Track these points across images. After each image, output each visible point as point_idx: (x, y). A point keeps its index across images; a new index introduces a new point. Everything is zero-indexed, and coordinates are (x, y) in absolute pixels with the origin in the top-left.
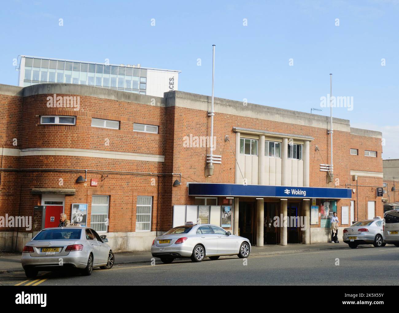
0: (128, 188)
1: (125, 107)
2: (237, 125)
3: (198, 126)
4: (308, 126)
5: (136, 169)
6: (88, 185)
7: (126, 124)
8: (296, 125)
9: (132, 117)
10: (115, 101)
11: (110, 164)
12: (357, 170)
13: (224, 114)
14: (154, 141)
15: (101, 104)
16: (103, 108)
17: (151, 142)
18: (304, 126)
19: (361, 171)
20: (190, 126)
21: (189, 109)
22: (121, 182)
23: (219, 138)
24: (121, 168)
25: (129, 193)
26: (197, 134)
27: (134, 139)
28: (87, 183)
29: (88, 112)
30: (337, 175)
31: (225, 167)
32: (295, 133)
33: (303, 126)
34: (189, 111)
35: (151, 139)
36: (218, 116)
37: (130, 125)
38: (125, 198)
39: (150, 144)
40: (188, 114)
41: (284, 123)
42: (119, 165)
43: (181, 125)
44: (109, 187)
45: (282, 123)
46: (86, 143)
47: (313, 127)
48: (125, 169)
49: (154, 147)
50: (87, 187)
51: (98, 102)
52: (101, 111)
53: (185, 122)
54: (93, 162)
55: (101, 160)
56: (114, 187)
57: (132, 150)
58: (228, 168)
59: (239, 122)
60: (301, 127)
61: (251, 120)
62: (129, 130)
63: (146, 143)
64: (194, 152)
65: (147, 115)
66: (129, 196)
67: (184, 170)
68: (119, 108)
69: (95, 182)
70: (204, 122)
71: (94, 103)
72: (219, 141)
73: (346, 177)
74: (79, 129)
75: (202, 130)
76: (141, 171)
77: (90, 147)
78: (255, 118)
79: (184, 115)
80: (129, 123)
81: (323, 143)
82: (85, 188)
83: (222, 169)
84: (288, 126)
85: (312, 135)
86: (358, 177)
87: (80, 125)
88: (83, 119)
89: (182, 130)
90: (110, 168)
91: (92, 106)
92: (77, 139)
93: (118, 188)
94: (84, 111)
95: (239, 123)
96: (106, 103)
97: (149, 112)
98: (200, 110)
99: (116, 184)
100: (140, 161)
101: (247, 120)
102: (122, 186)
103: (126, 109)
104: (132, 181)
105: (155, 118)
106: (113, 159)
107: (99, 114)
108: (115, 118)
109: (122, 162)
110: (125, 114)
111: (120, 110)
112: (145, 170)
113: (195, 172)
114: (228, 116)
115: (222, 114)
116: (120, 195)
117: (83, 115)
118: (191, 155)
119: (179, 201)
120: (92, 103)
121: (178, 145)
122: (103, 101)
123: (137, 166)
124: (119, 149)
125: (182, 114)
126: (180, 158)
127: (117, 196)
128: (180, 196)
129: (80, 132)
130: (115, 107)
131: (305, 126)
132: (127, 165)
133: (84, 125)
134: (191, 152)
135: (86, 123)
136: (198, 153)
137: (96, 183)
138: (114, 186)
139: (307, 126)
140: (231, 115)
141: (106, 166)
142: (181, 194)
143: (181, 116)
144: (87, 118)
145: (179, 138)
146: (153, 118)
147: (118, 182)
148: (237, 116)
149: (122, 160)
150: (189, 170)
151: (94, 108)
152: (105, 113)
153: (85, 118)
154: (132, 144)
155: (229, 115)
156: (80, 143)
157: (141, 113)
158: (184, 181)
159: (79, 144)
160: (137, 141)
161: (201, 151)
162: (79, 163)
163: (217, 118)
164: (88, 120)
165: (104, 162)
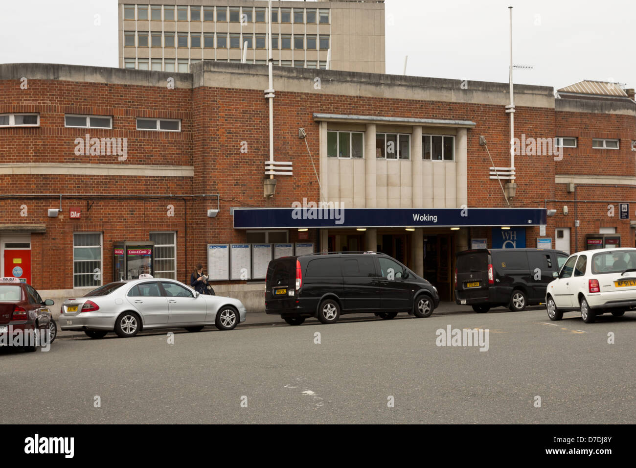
0: (133, 219)
1: (120, 93)
2: (321, 110)
3: (247, 116)
4: (464, 103)
5: (144, 190)
6: (64, 217)
7: (123, 120)
8: (439, 102)
9: (133, 108)
10: (102, 84)
11: (100, 184)
12: (576, 174)
13: (295, 93)
14: (174, 144)
15: (79, 91)
16: (82, 97)
17: (168, 146)
18: (456, 103)
19: (585, 174)
20: (232, 118)
21: (229, 89)
22: (120, 211)
23: (288, 133)
24: (119, 190)
25: (135, 227)
26: (246, 129)
27: (138, 142)
28: (64, 214)
29: (58, 106)
30: (526, 185)
31: (299, 181)
32: (436, 116)
33: (453, 103)
34: (229, 92)
35: (168, 141)
36: (284, 98)
37: (131, 121)
38: (129, 235)
39: (167, 148)
40: (227, 97)
41: (413, 101)
42: (115, 185)
43: (216, 117)
44: (101, 220)
45: (410, 100)
46: (57, 153)
47: (475, 104)
48: (126, 190)
49: (174, 154)
50: (63, 220)
51: (73, 88)
52: (80, 102)
53: (221, 111)
54: (72, 182)
55: (84, 179)
56: (109, 219)
57: (136, 161)
58: (306, 181)
59: (324, 105)
60: (448, 105)
61: (348, 100)
62: (129, 129)
63: (160, 148)
64: (242, 159)
65: (159, 104)
66: (135, 233)
67: (223, 188)
68: (109, 95)
69: (76, 213)
70: (257, 109)
71: (67, 90)
72: (288, 138)
73: (545, 187)
74: (44, 133)
75: (254, 121)
76: (154, 193)
77: (65, 159)
78: (355, 95)
79: (220, 99)
80: (128, 118)
81: (496, 131)
82: (61, 222)
83: (295, 184)
84: (422, 106)
85: (473, 118)
86: (578, 186)
87: (46, 126)
88: (50, 117)
89: (217, 125)
90: (100, 190)
91: (63, 96)
92: (44, 148)
93: (117, 219)
94: (52, 103)
95: (324, 107)
96: (87, 89)
97: (162, 98)
98: (250, 90)
99: (113, 214)
100: (150, 177)
101: (341, 101)
102: (123, 217)
103: (121, 96)
104: (140, 209)
105: (174, 107)
106: (105, 176)
107: (76, 107)
108: (104, 112)
109: (120, 179)
110: (121, 104)
111: (113, 98)
112: (160, 190)
113: (243, 190)
114: (303, 96)
115: (291, 93)
116: (120, 230)
117: (50, 110)
118: (235, 164)
119: (217, 237)
120: (63, 90)
121: (212, 148)
122: (83, 86)
123: (146, 185)
124: (113, 160)
125: (217, 99)
126: (217, 169)
127: (116, 233)
128: (218, 229)
129: (48, 137)
130: (103, 95)
131: (459, 103)
132: (130, 185)
133: (52, 126)
134: (235, 159)
135: (55, 123)
136: (248, 159)
137: (79, 214)
138: (108, 217)
139: (461, 103)
140: (308, 94)
141: (93, 187)
142: (220, 226)
143: (214, 101)
144: (56, 115)
145: (212, 138)
146: (171, 107)
147: (116, 211)
148: (321, 95)
149: (120, 176)
150: (234, 188)
151: (68, 99)
152: (87, 105)
153: (53, 115)
154: (136, 150)
155: (305, 94)
156: (48, 153)
157: (150, 101)
158: (225, 206)
159: (47, 156)
160: (144, 145)
161: (254, 157)
162: (49, 184)
163: (283, 100)
164: (58, 118)
165: (90, 182)
